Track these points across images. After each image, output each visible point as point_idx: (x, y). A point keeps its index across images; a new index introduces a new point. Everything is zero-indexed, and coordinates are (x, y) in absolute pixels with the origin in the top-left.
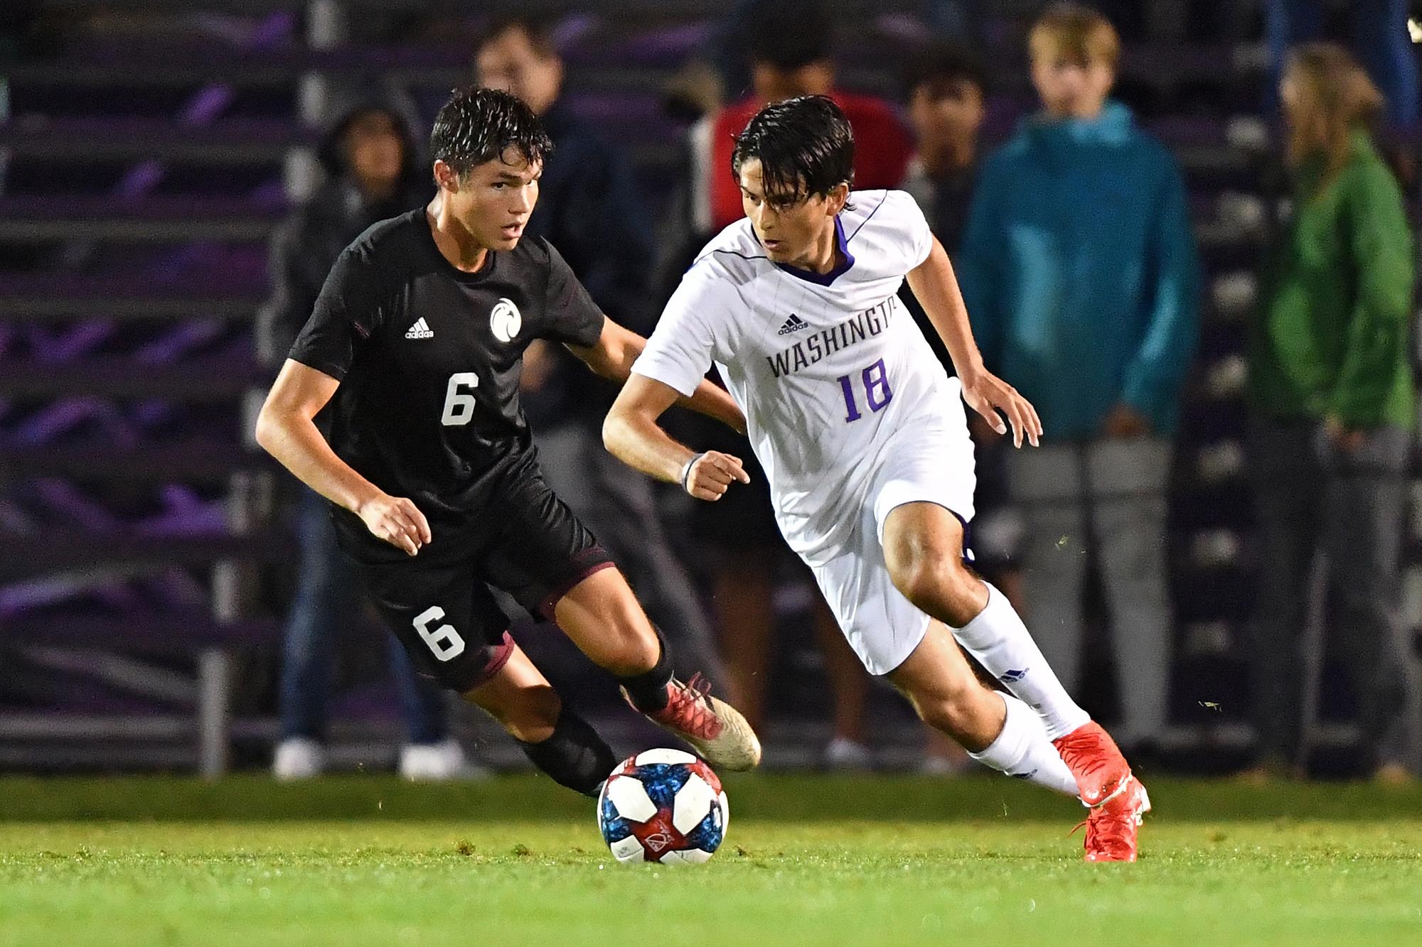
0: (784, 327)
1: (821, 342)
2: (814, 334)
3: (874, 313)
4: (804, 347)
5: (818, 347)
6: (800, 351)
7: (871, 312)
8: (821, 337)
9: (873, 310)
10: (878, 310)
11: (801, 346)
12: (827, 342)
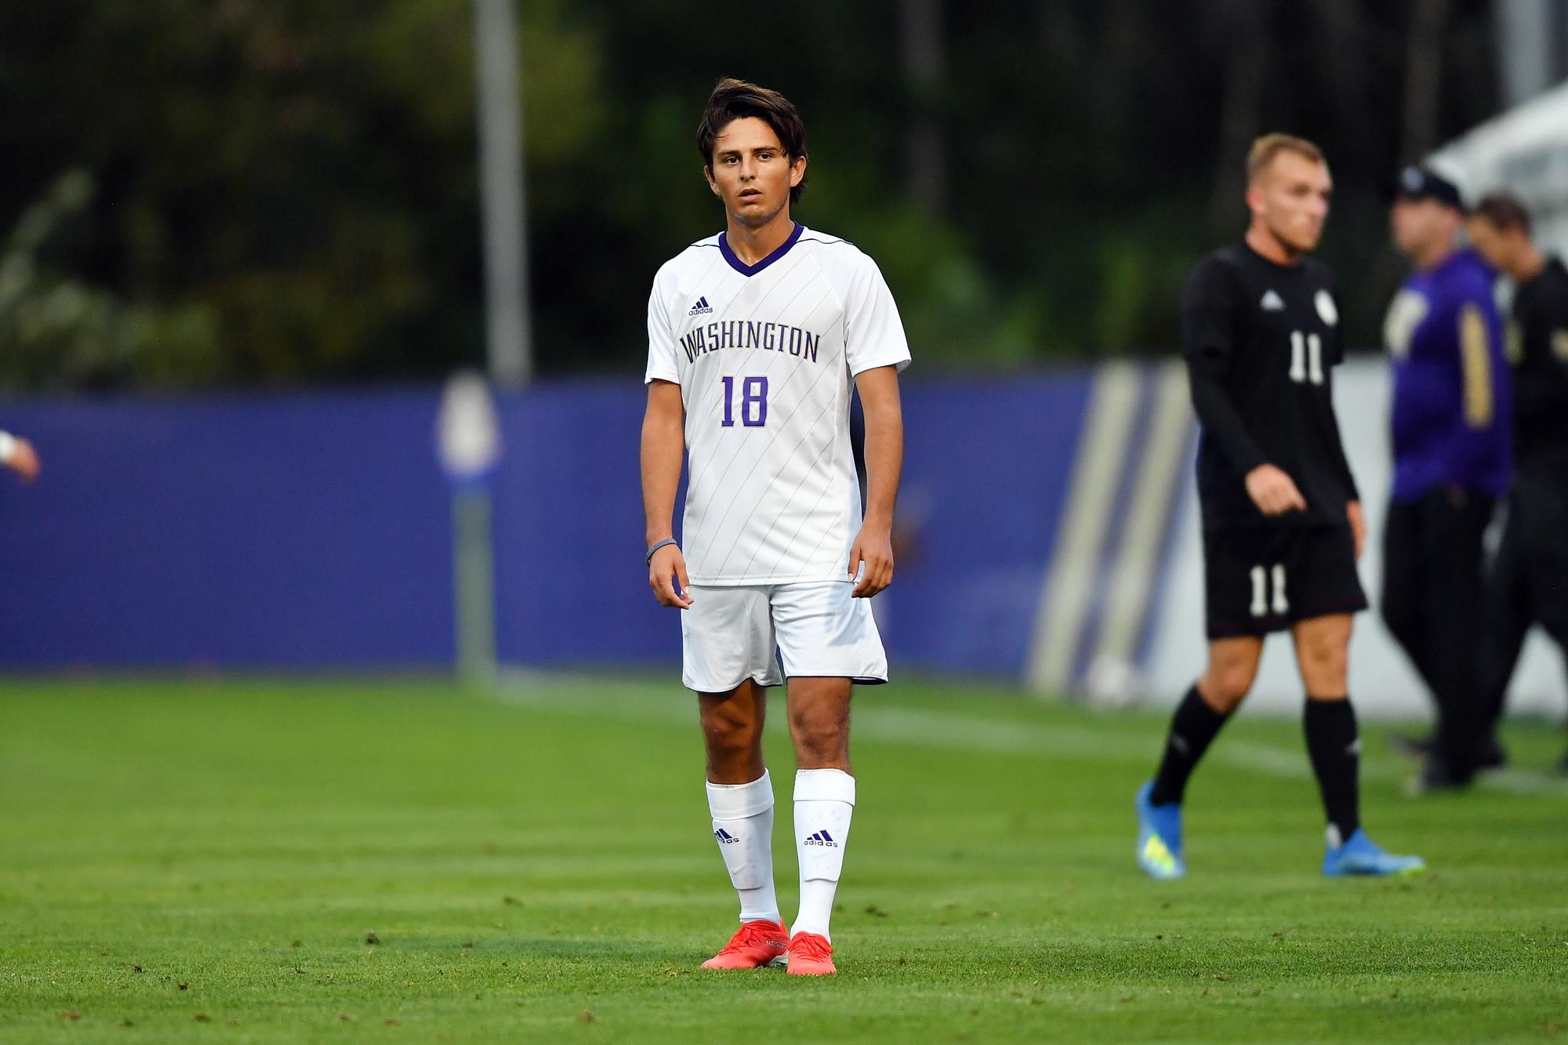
0: (694, 308)
1: (719, 332)
2: (715, 322)
3: (773, 329)
4: (705, 332)
5: (716, 336)
6: (701, 332)
7: (770, 326)
8: (720, 326)
9: (773, 325)
10: (778, 329)
11: (703, 330)
12: (724, 334)
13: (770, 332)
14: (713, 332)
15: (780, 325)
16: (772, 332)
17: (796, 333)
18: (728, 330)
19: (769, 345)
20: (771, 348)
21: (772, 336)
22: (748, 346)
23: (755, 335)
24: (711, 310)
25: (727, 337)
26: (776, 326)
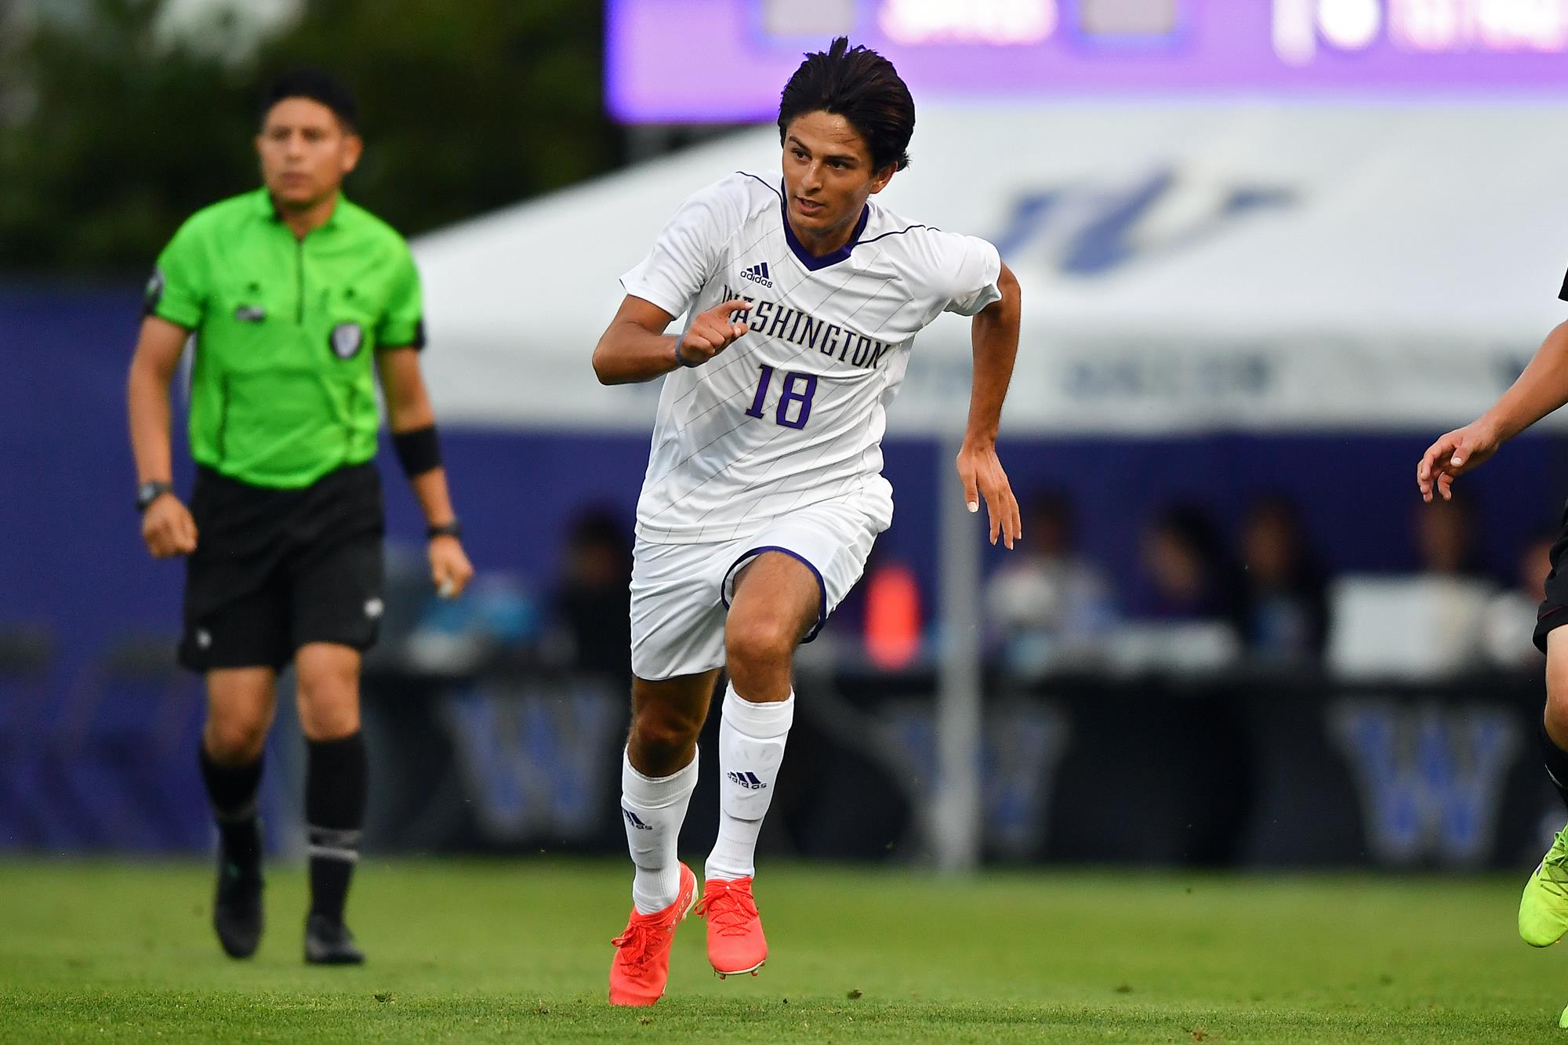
13: (832, 335)
14: (764, 312)
15: (846, 331)
16: (836, 338)
17: (864, 343)
18: (782, 317)
19: (827, 350)
20: (830, 354)
21: (834, 342)
22: (800, 343)
23: (814, 334)
24: (770, 285)
25: (779, 325)
26: (842, 331)
